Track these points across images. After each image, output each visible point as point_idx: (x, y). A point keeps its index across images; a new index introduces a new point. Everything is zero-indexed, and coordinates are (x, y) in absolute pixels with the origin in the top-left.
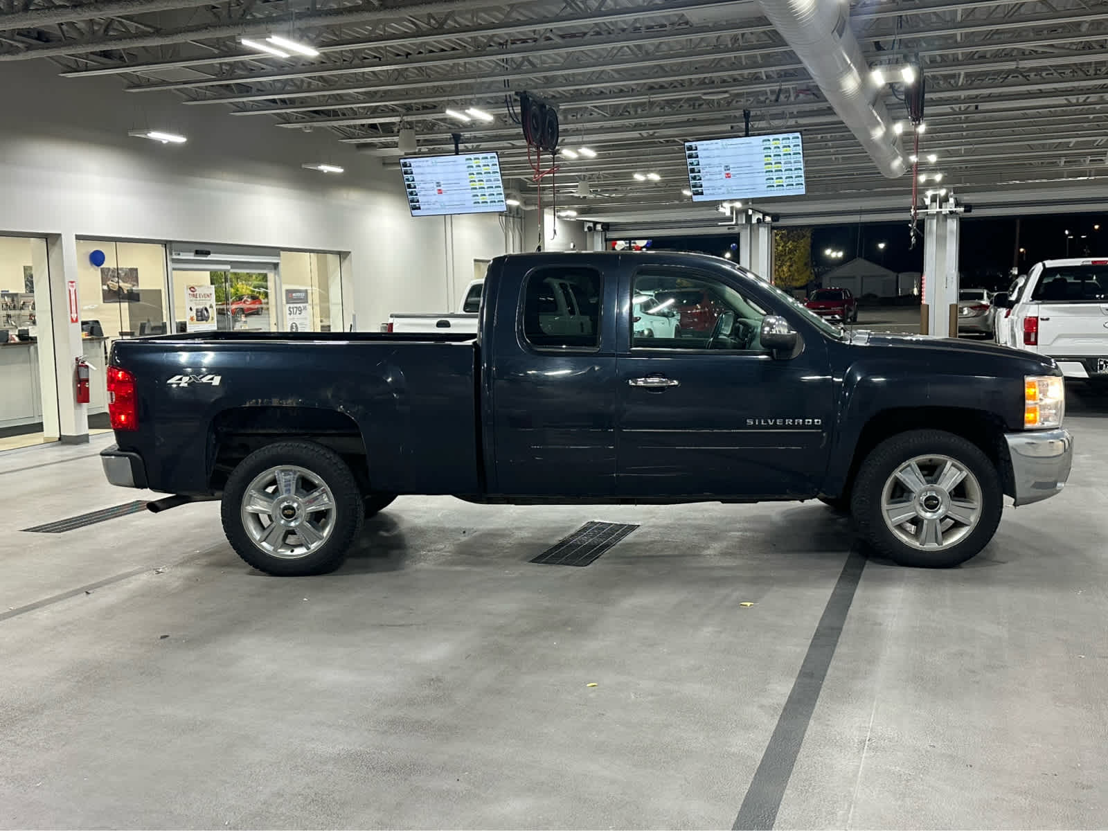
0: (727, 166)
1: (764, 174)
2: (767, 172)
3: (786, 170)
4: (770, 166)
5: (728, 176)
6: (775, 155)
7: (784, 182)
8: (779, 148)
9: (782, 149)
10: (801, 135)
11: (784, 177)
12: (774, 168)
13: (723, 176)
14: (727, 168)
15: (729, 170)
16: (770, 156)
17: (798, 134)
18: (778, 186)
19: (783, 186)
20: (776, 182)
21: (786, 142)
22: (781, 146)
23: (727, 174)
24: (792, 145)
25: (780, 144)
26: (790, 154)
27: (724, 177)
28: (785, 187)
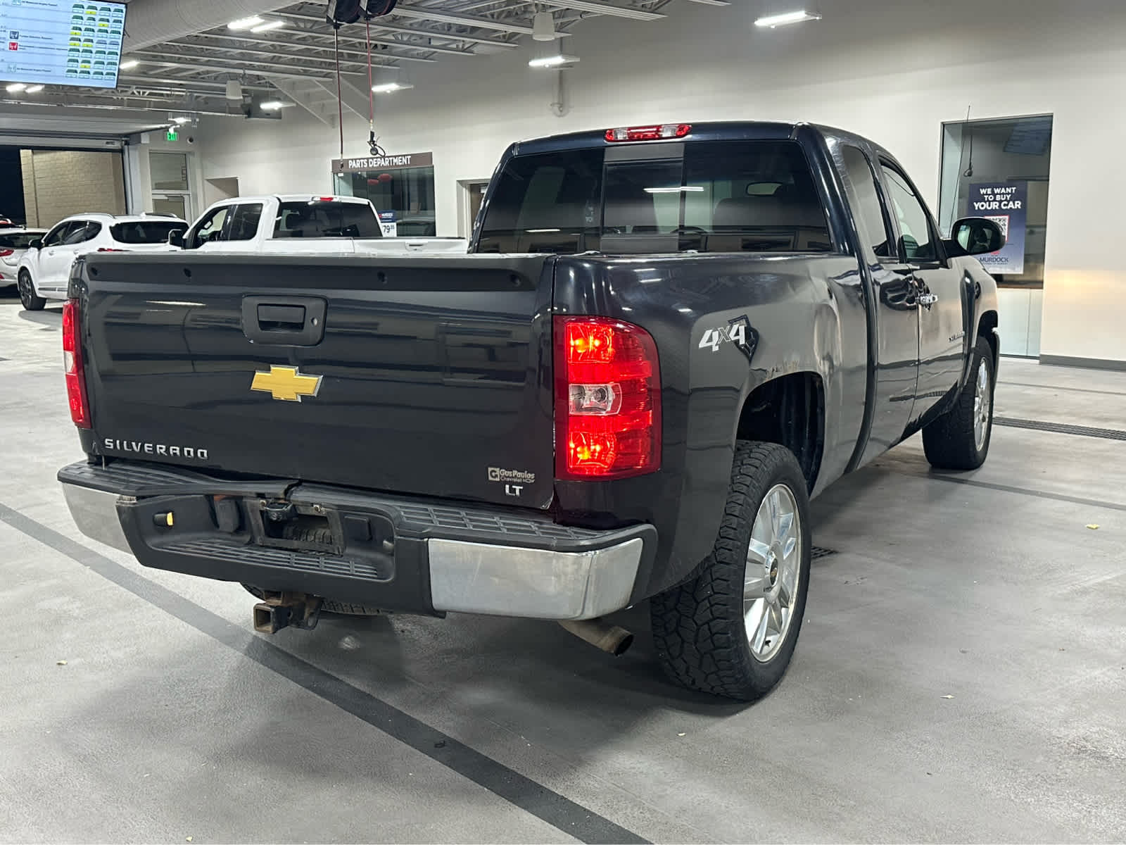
0: (14, 33)
1: (67, 52)
2: (71, 50)
3: (97, 52)
4: (77, 42)
5: (14, 47)
6: (87, 30)
7: (92, 68)
8: (94, 19)
9: (98, 23)
10: (126, 7)
11: (93, 61)
12: (82, 46)
13: (7, 46)
14: (15, 35)
15: (17, 38)
16: (80, 29)
17: (122, 7)
18: (82, 72)
19: (89, 73)
20: (80, 67)
21: (105, 14)
22: (97, 18)
23: (13, 44)
24: (111, 20)
25: (98, 15)
26: (107, 32)
27: (8, 49)
28: (91, 75)
